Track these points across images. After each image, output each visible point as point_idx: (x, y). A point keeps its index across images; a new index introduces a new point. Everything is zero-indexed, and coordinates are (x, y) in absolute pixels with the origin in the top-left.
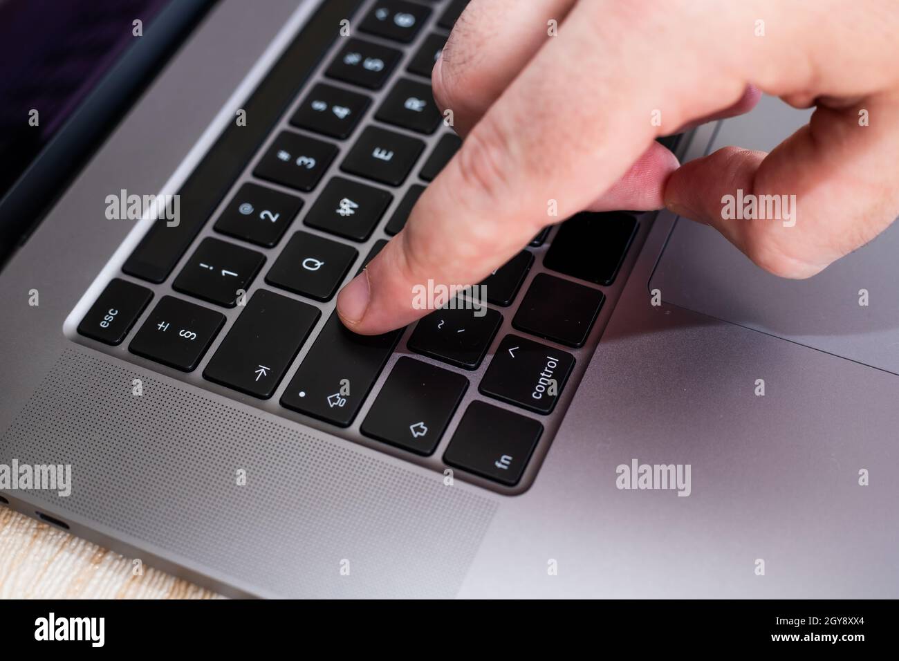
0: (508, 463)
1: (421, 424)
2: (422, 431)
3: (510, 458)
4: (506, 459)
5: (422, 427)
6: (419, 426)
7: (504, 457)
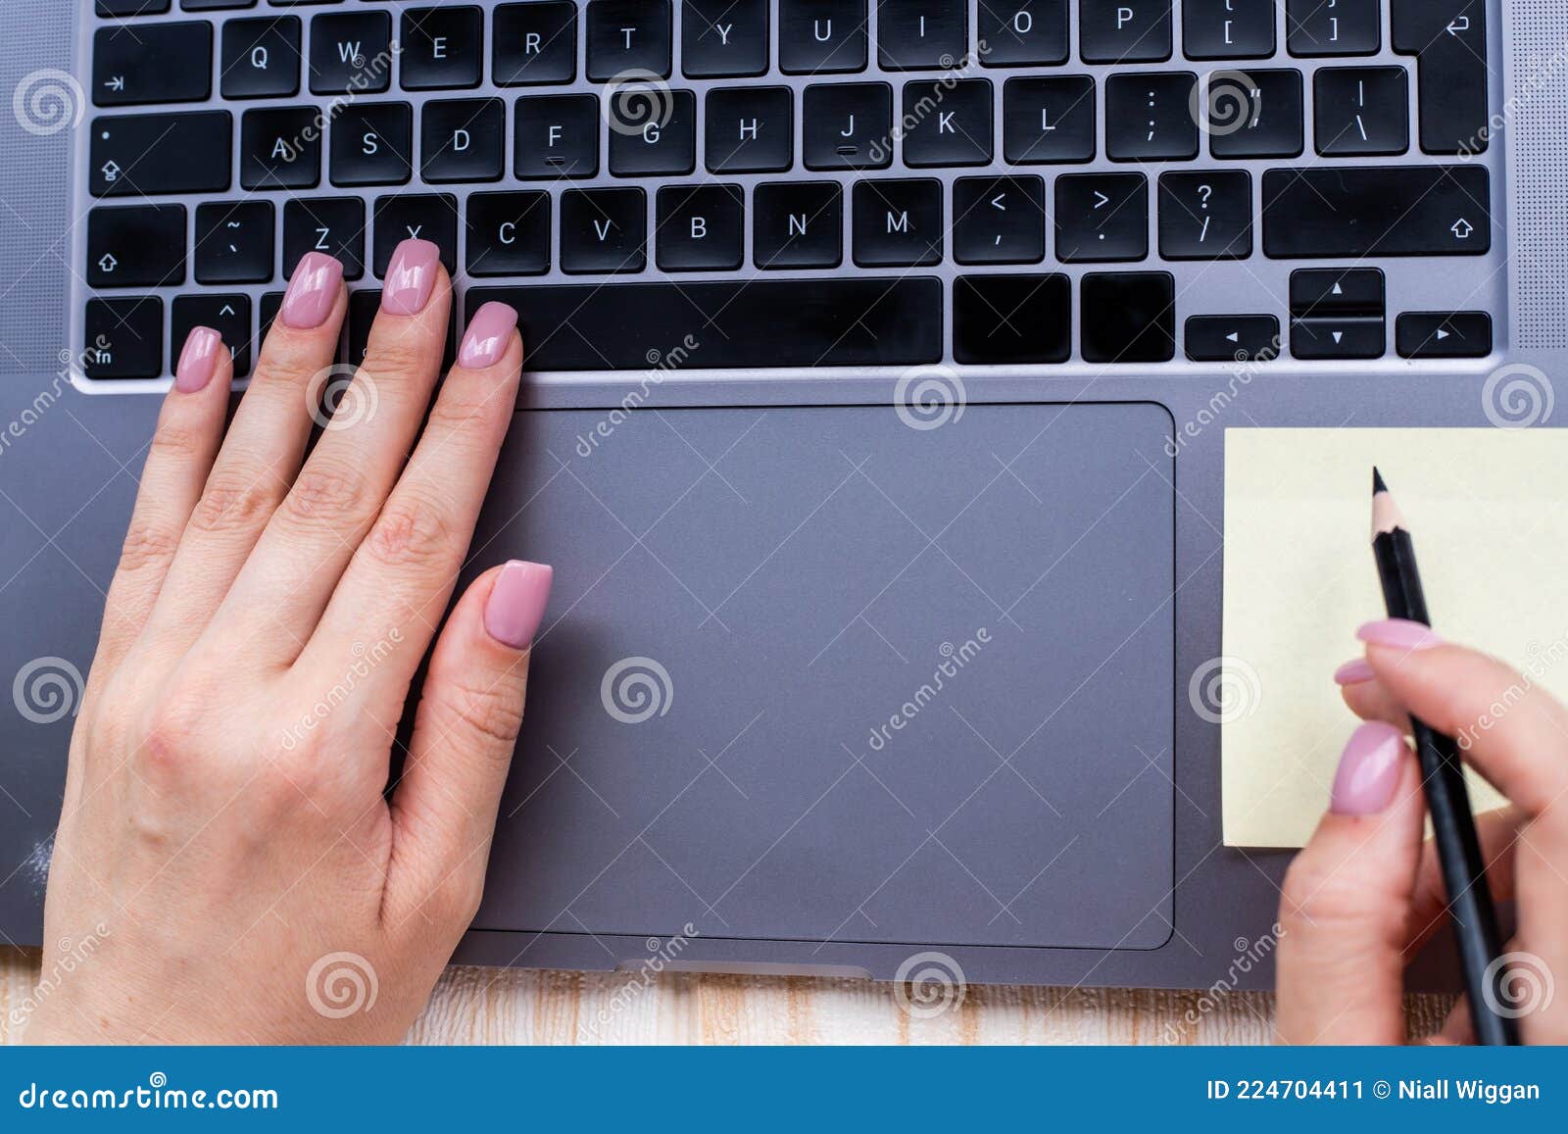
0: (104, 361)
1: (115, 262)
2: (108, 266)
3: (109, 361)
4: (106, 357)
5: (112, 265)
6: (111, 261)
7: (109, 355)
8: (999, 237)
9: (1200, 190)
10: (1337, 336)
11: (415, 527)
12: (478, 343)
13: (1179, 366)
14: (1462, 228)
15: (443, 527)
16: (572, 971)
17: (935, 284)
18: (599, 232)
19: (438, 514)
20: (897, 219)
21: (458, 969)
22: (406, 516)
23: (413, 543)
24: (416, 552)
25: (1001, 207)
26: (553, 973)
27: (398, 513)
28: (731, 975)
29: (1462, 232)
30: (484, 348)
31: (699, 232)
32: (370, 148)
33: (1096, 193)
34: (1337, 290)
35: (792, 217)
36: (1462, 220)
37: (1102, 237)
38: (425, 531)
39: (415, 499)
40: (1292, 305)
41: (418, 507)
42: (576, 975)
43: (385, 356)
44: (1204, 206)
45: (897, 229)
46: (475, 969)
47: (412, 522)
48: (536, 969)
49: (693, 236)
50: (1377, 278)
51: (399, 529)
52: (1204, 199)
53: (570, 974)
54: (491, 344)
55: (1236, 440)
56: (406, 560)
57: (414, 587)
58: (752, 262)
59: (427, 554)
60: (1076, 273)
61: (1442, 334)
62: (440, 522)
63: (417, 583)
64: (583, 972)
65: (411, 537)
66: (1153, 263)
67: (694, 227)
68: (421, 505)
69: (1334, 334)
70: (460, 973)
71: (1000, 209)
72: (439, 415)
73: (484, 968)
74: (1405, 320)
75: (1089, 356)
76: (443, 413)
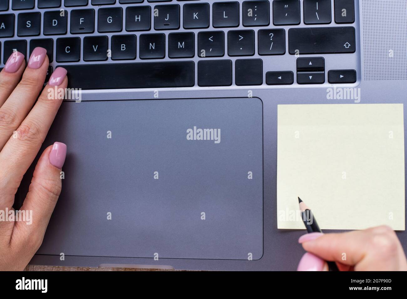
8: (211, 49)
9: (270, 35)
10: (311, 77)
11: (30, 130)
12: (54, 79)
13: (264, 86)
14: (347, 45)
15: (38, 131)
16: (87, 267)
17: (192, 63)
18: (94, 49)
19: (37, 128)
20: (181, 44)
21: (54, 267)
22: (28, 127)
23: (29, 135)
24: (29, 137)
25: (211, 40)
26: (81, 268)
27: (25, 126)
28: (133, 268)
29: (347, 46)
30: (56, 80)
31: (123, 48)
32: (29, 25)
33: (239, 36)
34: (310, 64)
35: (150, 44)
36: (347, 43)
37: (241, 49)
38: (32, 132)
39: (31, 122)
40: (297, 68)
41: (31, 124)
42: (88, 269)
43: (27, 80)
44: (271, 39)
45: (181, 47)
46: (59, 267)
47: (29, 129)
48: (77, 267)
49: (122, 50)
50: (323, 60)
51: (25, 130)
52: (271, 37)
53: (86, 268)
54: (58, 79)
55: (281, 108)
56: (26, 140)
57: (27, 148)
58: (139, 57)
59: (32, 138)
60: (234, 59)
61: (341, 76)
62: (37, 130)
63: (28, 147)
64: (90, 268)
65: (28, 133)
66: (256, 56)
67: (122, 47)
68: (32, 124)
69: (310, 77)
70: (54, 268)
71: (211, 41)
72: (41, 99)
73: (61, 267)
74: (330, 72)
75: (238, 84)
76: (42, 98)
